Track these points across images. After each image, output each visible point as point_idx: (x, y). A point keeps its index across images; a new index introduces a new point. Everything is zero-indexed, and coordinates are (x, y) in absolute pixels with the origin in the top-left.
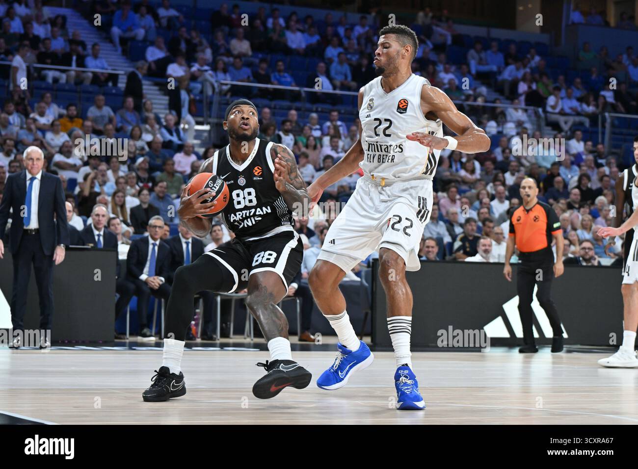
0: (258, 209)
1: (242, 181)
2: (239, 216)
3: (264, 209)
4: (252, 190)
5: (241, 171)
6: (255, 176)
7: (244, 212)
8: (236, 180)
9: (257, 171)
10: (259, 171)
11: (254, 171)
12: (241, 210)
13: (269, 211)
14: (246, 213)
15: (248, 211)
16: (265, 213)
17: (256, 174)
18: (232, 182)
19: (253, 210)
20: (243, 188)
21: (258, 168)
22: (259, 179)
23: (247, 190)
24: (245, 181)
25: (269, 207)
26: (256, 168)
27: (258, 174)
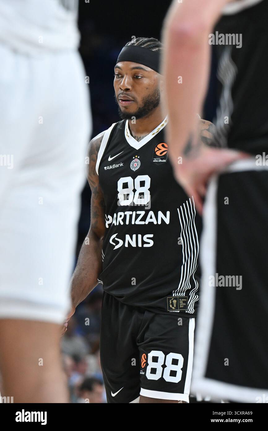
0: (151, 213)
1: (135, 164)
2: (117, 219)
3: (160, 214)
4: (147, 179)
5: (137, 148)
6: (156, 156)
7: (128, 213)
8: (128, 162)
9: (161, 149)
10: (163, 149)
11: (156, 149)
12: (125, 209)
13: (167, 221)
14: (131, 216)
15: (134, 212)
16: (160, 223)
17: (158, 153)
18: (122, 165)
19: (142, 213)
20: (134, 175)
21: (162, 146)
22: (160, 161)
23: (140, 178)
24: (140, 164)
25: (168, 213)
26: (159, 146)
27: (161, 153)
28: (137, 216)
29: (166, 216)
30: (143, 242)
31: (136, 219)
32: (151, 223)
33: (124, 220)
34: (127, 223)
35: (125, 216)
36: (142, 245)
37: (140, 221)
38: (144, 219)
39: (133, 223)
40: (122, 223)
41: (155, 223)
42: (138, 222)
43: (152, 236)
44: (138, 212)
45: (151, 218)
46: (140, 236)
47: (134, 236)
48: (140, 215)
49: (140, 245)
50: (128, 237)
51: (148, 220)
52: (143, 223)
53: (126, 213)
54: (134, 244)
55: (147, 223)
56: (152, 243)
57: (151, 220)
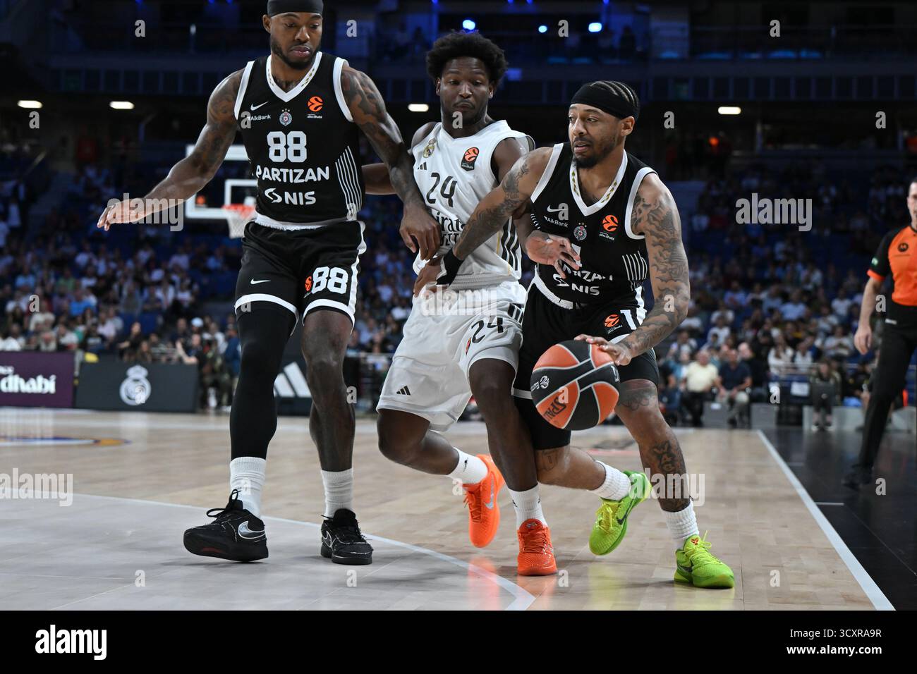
0: (310, 170)
1: (286, 118)
3: (319, 170)
5: (286, 101)
6: (310, 112)
7: (285, 171)
8: (277, 114)
9: (315, 103)
10: (318, 104)
11: (309, 104)
12: (279, 165)
13: (327, 176)
15: (291, 171)
16: (319, 179)
17: (312, 108)
18: (269, 117)
19: (301, 171)
20: (286, 130)
21: (316, 99)
22: (316, 117)
23: (293, 134)
24: (291, 118)
25: (327, 168)
26: (312, 100)
27: (316, 108)
28: (295, 175)
29: (325, 172)
30: (305, 200)
31: (294, 178)
32: (311, 181)
33: (281, 176)
34: (285, 180)
35: (282, 173)
36: (304, 202)
37: (300, 179)
38: (303, 177)
39: (291, 181)
40: (280, 180)
41: (315, 180)
42: (297, 181)
43: (313, 193)
44: (295, 171)
45: (311, 175)
46: (301, 194)
47: (295, 194)
48: (298, 173)
49: (302, 203)
50: (287, 195)
51: (308, 178)
52: (302, 181)
53: (282, 170)
54: (295, 202)
55: (306, 180)
56: (314, 200)
57: (311, 178)
